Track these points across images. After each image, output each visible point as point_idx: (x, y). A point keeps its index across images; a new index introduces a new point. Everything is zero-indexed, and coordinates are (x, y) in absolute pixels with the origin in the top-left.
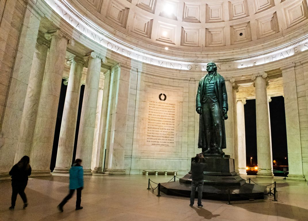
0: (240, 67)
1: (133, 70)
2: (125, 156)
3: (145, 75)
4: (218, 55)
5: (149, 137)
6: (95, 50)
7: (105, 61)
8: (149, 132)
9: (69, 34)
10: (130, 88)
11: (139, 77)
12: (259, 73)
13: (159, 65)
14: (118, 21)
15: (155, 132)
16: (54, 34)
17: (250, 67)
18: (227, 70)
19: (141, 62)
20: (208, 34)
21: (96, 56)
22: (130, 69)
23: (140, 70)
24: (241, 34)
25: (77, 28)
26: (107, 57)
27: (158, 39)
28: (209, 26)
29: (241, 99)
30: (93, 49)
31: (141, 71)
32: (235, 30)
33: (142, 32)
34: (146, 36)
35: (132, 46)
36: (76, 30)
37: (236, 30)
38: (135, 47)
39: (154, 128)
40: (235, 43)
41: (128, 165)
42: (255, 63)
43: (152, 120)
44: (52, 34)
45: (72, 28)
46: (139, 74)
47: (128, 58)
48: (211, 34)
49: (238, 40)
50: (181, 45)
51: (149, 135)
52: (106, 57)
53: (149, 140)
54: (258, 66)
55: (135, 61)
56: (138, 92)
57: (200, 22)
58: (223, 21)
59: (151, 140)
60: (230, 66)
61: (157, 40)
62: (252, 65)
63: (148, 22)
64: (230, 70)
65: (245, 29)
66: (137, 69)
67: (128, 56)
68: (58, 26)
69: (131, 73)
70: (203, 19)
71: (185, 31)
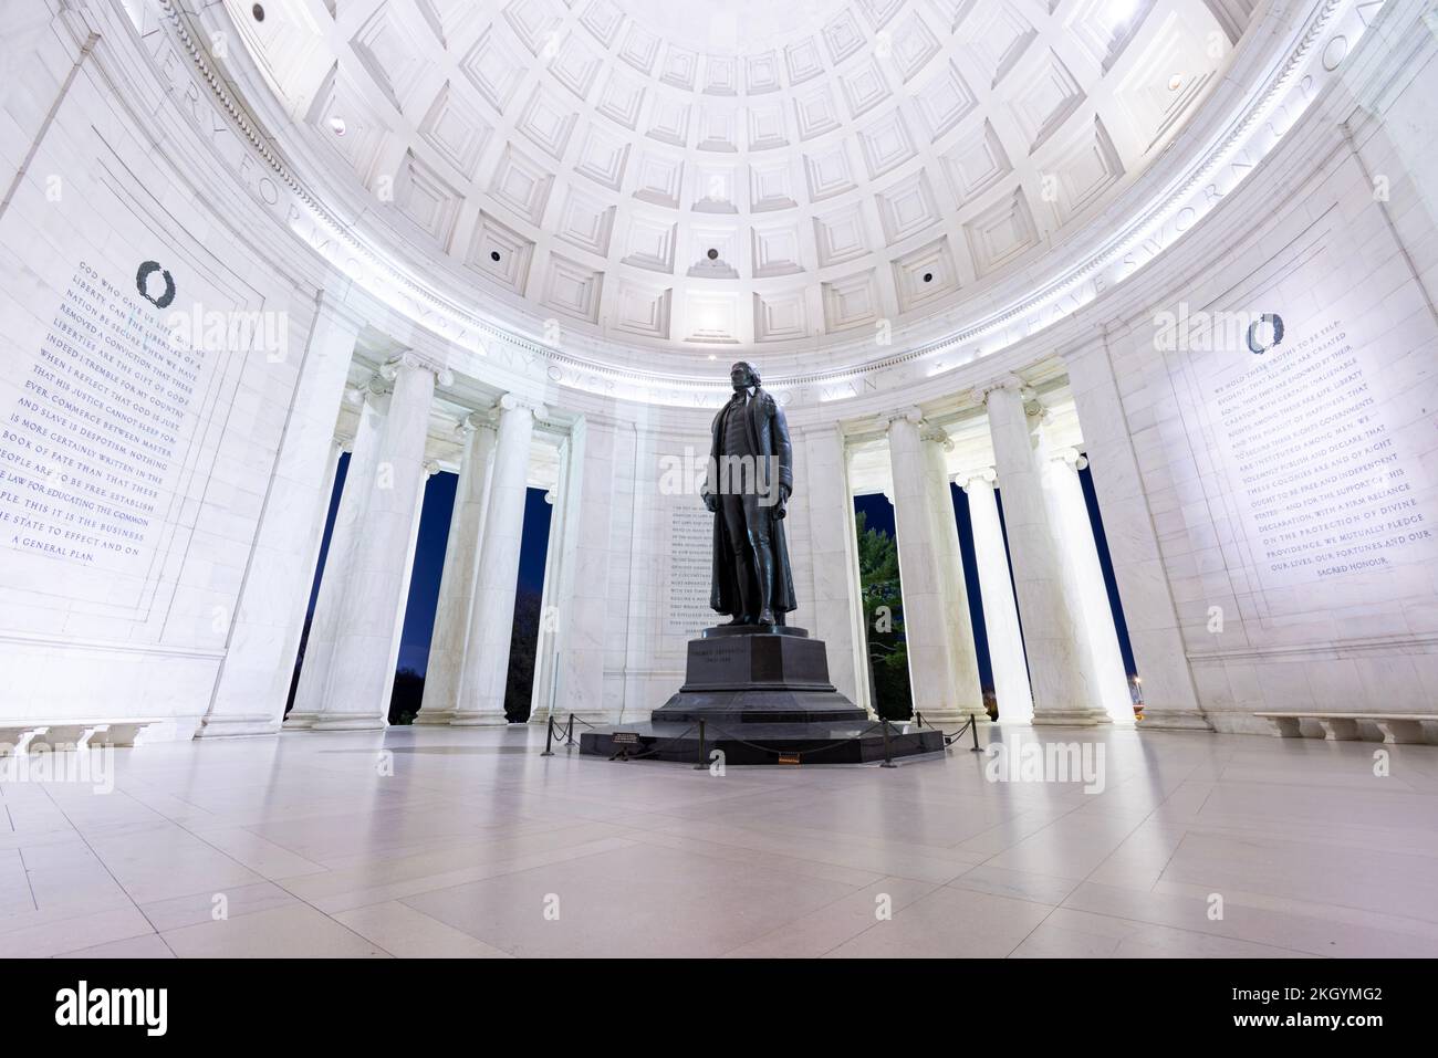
0: (932, 372)
1: (620, 428)
2: (605, 668)
3: (655, 436)
4: (862, 350)
5: (676, 611)
6: (511, 391)
7: (542, 414)
8: (676, 595)
9: (438, 359)
10: (616, 476)
11: (642, 444)
12: (993, 381)
13: (697, 405)
14: (577, 308)
15: (692, 595)
16: (399, 363)
17: (965, 367)
18: (894, 389)
19: (643, 404)
20: (830, 300)
21: (515, 404)
22: (613, 426)
23: (643, 425)
24: (928, 278)
25: (462, 342)
26: (547, 403)
27: (691, 337)
28: (828, 275)
29: (980, 474)
30: (506, 389)
31: (646, 427)
32: (907, 270)
33: (647, 327)
34: (656, 334)
35: (616, 366)
36: (457, 347)
37: (912, 268)
38: (622, 368)
39: (689, 583)
40: (914, 305)
41: (615, 696)
42: (978, 351)
43: (683, 560)
44: (394, 365)
45: (447, 342)
46: (642, 435)
47: (605, 398)
48: (841, 296)
49: (920, 296)
50: (756, 341)
51: (677, 603)
52: (545, 404)
53: (677, 619)
54: (987, 359)
55: (627, 402)
56: (639, 484)
57: (802, 270)
58: (870, 252)
59: (681, 619)
60: (903, 376)
61: (687, 340)
62: (968, 360)
63: (661, 298)
64: (905, 387)
65: (936, 261)
66: (634, 424)
67: (609, 393)
68: (407, 344)
69: (615, 437)
70: (810, 261)
71: (764, 303)
